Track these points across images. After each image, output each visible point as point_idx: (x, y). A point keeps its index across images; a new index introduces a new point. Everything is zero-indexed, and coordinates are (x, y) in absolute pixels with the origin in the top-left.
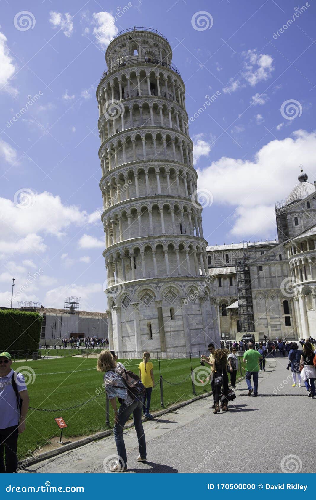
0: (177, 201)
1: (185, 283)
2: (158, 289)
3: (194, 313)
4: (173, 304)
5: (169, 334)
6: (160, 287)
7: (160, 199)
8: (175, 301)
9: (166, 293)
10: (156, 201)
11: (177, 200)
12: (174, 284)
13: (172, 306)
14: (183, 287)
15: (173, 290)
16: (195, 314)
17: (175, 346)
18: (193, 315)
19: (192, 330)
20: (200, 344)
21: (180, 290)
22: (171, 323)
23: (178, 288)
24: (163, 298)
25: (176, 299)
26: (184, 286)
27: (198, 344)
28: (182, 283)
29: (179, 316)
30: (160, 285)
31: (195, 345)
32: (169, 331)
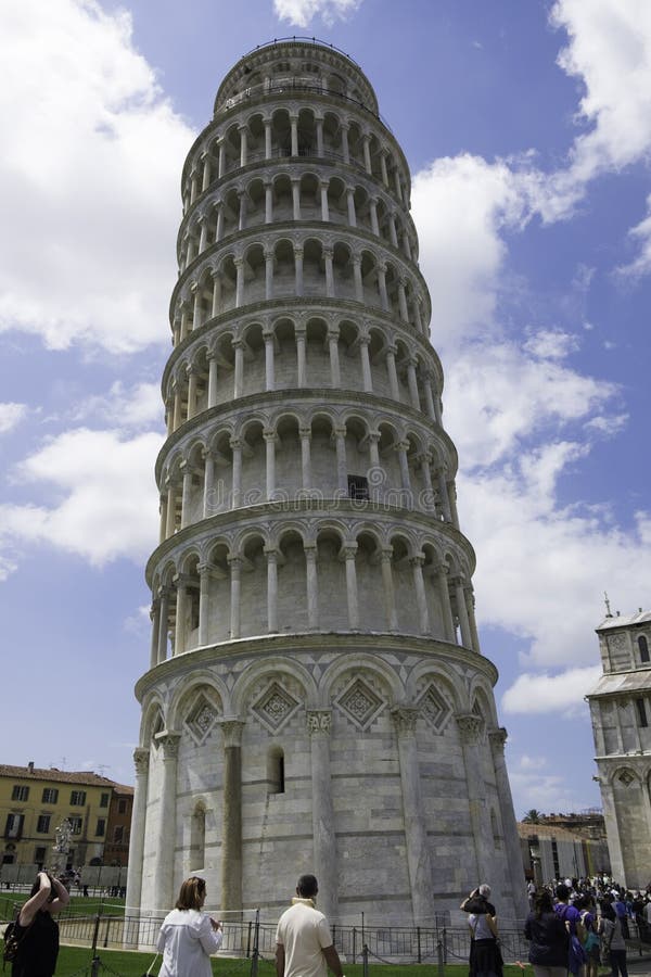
0: (322, 404)
1: (326, 659)
2: (230, 680)
3: (363, 771)
4: (281, 734)
5: (257, 848)
6: (236, 675)
7: (266, 404)
8: (288, 725)
9: (259, 696)
10: (255, 412)
11: (322, 400)
12: (285, 662)
13: (276, 741)
14: (316, 671)
15: (287, 684)
16: (367, 775)
17: (274, 899)
18: (359, 776)
19: (350, 834)
20: (383, 898)
21: (306, 685)
22: (267, 806)
23: (300, 677)
24: (249, 714)
25: (295, 716)
26: (323, 667)
27: (372, 898)
28: (316, 659)
29: (299, 778)
30: (237, 668)
31: (361, 899)
32: (259, 836)
